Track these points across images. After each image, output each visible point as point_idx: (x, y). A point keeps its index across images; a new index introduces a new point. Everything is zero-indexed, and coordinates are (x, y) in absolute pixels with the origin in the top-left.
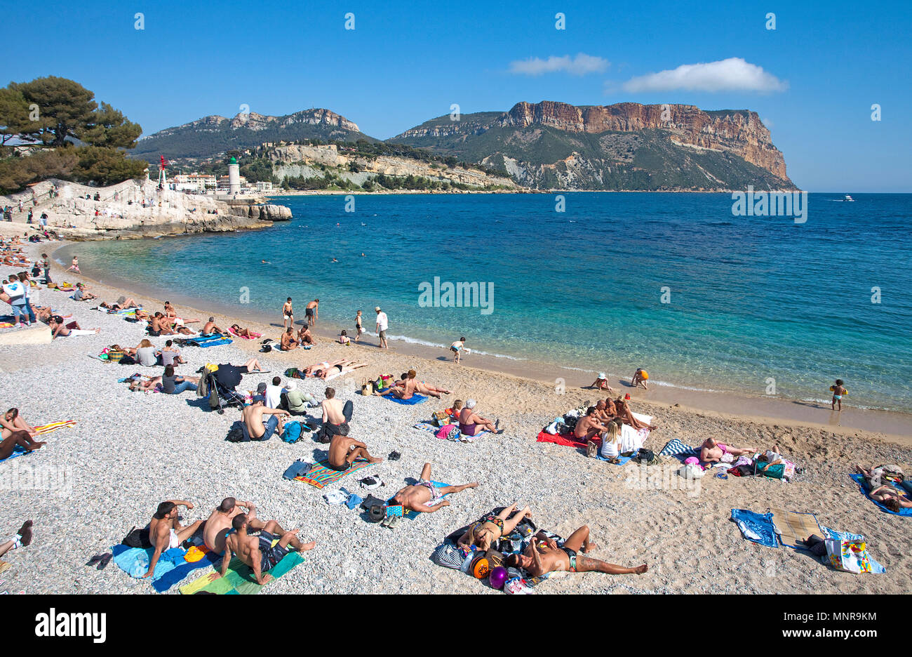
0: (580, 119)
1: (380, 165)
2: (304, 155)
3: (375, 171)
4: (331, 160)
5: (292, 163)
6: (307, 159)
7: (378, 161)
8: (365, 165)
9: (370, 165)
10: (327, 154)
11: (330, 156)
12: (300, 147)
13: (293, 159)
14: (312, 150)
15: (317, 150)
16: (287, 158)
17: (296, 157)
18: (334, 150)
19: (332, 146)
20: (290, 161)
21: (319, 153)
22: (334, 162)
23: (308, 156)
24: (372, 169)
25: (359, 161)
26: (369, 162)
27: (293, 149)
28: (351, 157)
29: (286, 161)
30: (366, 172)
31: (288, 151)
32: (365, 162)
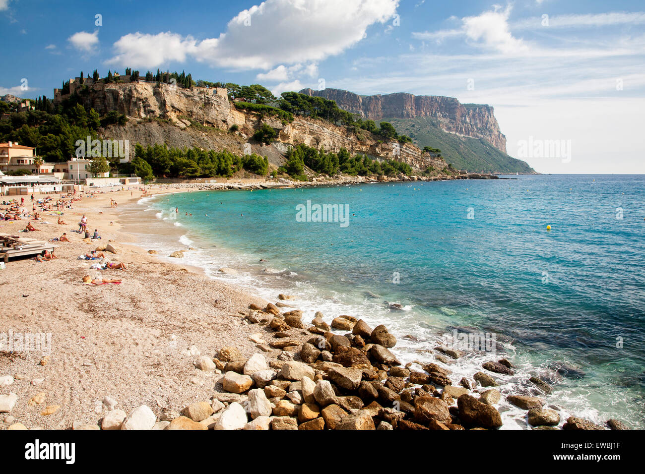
0: (361, 106)
1: (297, 132)
2: (168, 104)
3: (291, 141)
4: (219, 117)
5: (142, 119)
6: (173, 113)
7: (293, 125)
8: (279, 130)
9: (286, 129)
10: (212, 105)
11: (218, 109)
12: (158, 86)
13: (145, 111)
14: (183, 95)
15: (192, 95)
16: (131, 108)
17: (153, 108)
18: (223, 99)
19: (219, 89)
20: (139, 115)
21: (196, 103)
22: (225, 121)
23: (175, 106)
24: (288, 138)
25: (268, 122)
26: (284, 124)
27: (145, 89)
28: (252, 114)
29: (129, 114)
30: (279, 142)
31: (135, 93)
32: (278, 124)
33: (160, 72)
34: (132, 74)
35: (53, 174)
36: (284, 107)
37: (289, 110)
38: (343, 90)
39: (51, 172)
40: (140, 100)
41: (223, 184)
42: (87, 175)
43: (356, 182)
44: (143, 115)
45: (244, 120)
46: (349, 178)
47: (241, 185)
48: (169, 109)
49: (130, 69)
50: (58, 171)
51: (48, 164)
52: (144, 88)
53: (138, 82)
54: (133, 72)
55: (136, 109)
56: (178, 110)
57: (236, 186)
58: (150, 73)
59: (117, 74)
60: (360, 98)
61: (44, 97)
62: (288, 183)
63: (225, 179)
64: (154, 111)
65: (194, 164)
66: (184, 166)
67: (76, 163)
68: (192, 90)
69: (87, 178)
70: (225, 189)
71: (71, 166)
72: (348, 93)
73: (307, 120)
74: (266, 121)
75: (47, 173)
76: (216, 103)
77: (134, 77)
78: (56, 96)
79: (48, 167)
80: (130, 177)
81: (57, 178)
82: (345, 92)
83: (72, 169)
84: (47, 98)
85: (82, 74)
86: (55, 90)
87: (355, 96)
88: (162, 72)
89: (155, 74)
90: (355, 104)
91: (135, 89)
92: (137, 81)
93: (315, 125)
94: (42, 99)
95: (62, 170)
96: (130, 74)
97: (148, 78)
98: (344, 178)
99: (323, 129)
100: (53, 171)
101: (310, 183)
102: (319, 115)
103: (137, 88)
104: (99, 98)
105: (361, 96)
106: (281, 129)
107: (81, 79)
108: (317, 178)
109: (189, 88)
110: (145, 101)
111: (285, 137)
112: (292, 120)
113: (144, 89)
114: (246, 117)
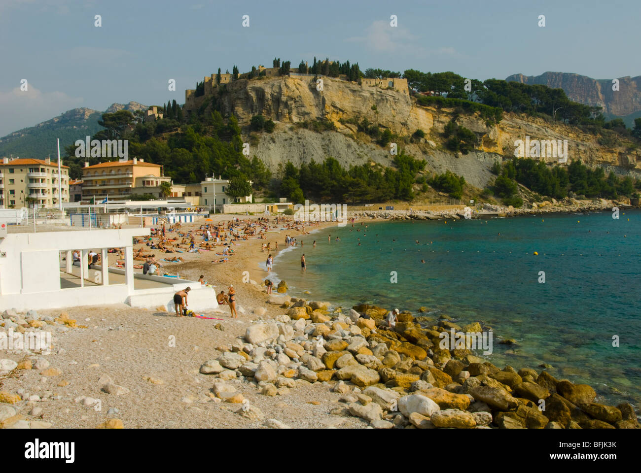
0: (600, 95)
1: (507, 136)
2: (328, 103)
3: (499, 150)
4: (396, 119)
5: (294, 124)
6: (334, 115)
7: (501, 126)
8: (481, 134)
9: (492, 133)
10: (387, 102)
11: (395, 107)
12: (315, 80)
13: (298, 113)
14: (347, 90)
15: (360, 89)
16: (280, 111)
17: (307, 109)
18: (402, 92)
19: (396, 80)
20: (290, 119)
21: (365, 99)
22: (404, 124)
23: (338, 106)
24: (495, 144)
25: (465, 122)
26: (488, 125)
27: (299, 84)
28: (443, 112)
29: (278, 119)
30: (481, 151)
31: (284, 89)
32: (481, 125)
33: (317, 61)
34: (281, 66)
35: (184, 199)
36: (489, 101)
37: (495, 105)
38: (571, 74)
39: (181, 196)
40: (292, 99)
41: (404, 212)
42: (224, 200)
43: (599, 209)
44: (295, 119)
45: (432, 122)
46: (587, 203)
47: (428, 213)
48: (329, 109)
49: (279, 59)
50: (190, 195)
51: (178, 186)
52: (296, 83)
53: (289, 76)
54: (283, 62)
55: (286, 111)
56: (341, 110)
57: (422, 214)
58: (305, 63)
59: (262, 67)
60: (597, 84)
61: (174, 102)
62: (496, 210)
63: (405, 204)
64: (310, 113)
65: (364, 184)
66: (350, 185)
67: (211, 184)
68: (360, 84)
69: (224, 203)
70: (406, 218)
71: (206, 188)
72: (580, 77)
73: (522, 119)
74: (462, 122)
75: (176, 197)
76: (391, 99)
77: (283, 69)
78: (188, 99)
79: (178, 190)
80: (279, 202)
81: (189, 204)
82: (575, 76)
83: (206, 191)
84: (177, 103)
85: (219, 70)
86: (187, 92)
87: (590, 80)
88: (319, 61)
89: (310, 64)
90: (590, 93)
91: (286, 84)
92: (288, 74)
93: (534, 125)
94: (171, 103)
95: (194, 194)
96: (278, 66)
97: (302, 69)
98: (579, 202)
99: (547, 131)
100: (184, 195)
101: (529, 210)
102: (539, 110)
103: (287, 84)
104: (240, 99)
105: (599, 81)
106: (485, 133)
107: (219, 77)
108: (539, 203)
109: (355, 81)
110: (297, 100)
111: (490, 143)
112: (499, 118)
113: (297, 85)
114: (434, 117)
